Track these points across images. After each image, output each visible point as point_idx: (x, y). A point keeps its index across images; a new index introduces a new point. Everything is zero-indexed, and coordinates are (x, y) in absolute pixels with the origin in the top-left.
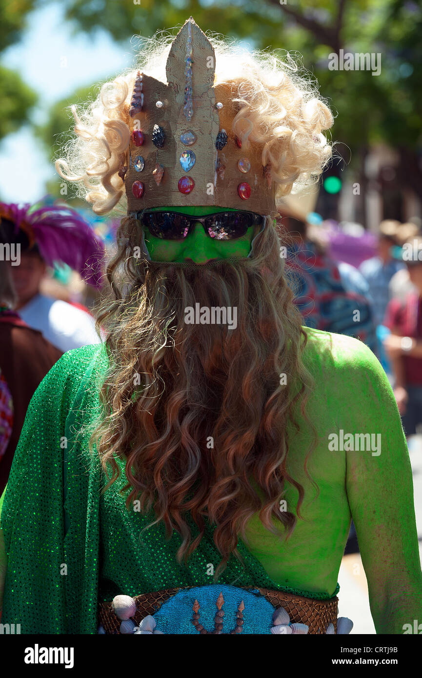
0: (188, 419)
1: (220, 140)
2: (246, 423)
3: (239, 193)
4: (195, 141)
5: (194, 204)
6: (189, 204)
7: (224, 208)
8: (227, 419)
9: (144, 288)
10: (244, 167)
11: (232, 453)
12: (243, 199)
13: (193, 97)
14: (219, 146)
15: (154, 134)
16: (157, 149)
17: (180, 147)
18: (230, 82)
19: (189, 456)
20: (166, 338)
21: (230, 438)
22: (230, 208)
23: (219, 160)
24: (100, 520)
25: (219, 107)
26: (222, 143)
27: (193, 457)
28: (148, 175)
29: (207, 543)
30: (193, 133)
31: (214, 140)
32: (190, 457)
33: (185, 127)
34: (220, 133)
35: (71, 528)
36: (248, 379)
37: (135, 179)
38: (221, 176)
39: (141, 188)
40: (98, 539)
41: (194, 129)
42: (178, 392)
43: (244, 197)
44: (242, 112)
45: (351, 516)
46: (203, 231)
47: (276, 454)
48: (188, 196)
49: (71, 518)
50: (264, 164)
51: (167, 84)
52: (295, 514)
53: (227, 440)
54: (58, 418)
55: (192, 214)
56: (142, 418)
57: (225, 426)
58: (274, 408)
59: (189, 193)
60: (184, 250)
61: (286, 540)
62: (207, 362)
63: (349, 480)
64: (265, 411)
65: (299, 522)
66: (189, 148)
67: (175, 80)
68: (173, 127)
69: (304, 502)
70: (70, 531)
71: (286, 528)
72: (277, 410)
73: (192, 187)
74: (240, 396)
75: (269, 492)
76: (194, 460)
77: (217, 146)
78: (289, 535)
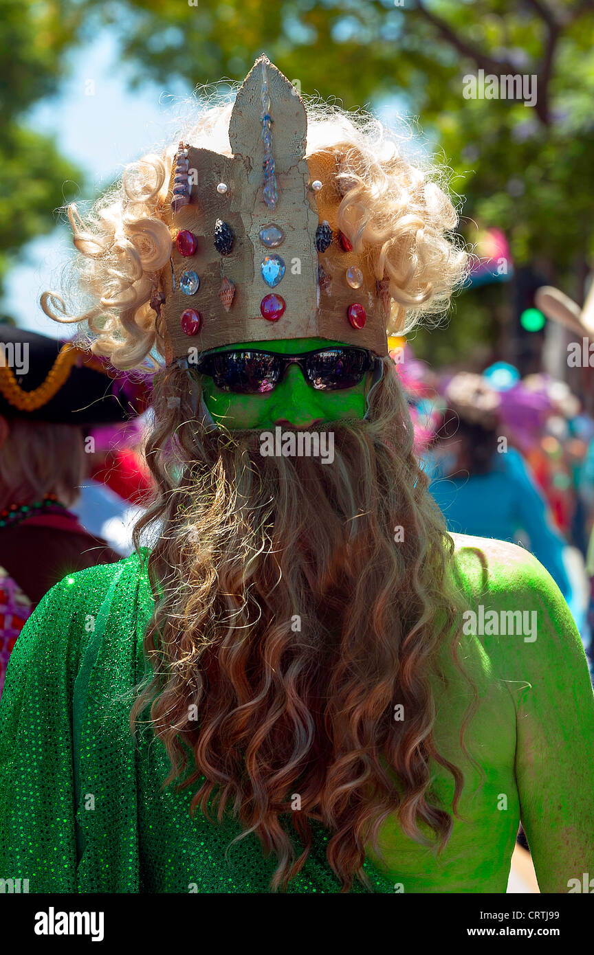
0: (294, 670)
1: (322, 237)
2: (378, 671)
3: (349, 319)
4: (281, 241)
5: (287, 336)
6: (279, 337)
7: (331, 340)
8: (351, 664)
9: (219, 466)
10: (355, 280)
11: (357, 716)
12: (354, 328)
13: (277, 174)
14: (321, 246)
15: (217, 233)
16: (221, 256)
17: (259, 251)
18: (331, 149)
19: (294, 727)
20: (263, 540)
21: (355, 693)
22: (340, 342)
23: (321, 268)
24: (139, 837)
25: (316, 187)
26: (326, 240)
27: (301, 726)
28: (208, 299)
29: (316, 864)
30: (279, 228)
31: (313, 238)
32: (297, 728)
33: (267, 221)
34: (321, 227)
35: (88, 851)
36: (382, 603)
37: (183, 307)
38: (328, 291)
39: (195, 319)
40: (138, 866)
41: (279, 223)
42: (281, 623)
43: (356, 324)
44: (351, 194)
45: (521, 813)
46: (301, 377)
47: (421, 718)
48: (277, 324)
49: (87, 834)
50: (381, 276)
51: (232, 156)
52: (450, 812)
53: (350, 697)
54: (63, 680)
55: (283, 351)
56: (229, 667)
57: (346, 676)
58: (416, 649)
59: (277, 320)
60: (272, 409)
61: (439, 852)
62: (324, 578)
63: (520, 760)
64: (402, 655)
65: (457, 824)
66: (273, 252)
67: (246, 152)
68: (246, 221)
69: (463, 796)
70: (86, 855)
71: (437, 835)
72: (421, 650)
73: (281, 313)
74: (370, 628)
75: (411, 780)
76: (303, 734)
77: (318, 246)
78: (443, 844)
